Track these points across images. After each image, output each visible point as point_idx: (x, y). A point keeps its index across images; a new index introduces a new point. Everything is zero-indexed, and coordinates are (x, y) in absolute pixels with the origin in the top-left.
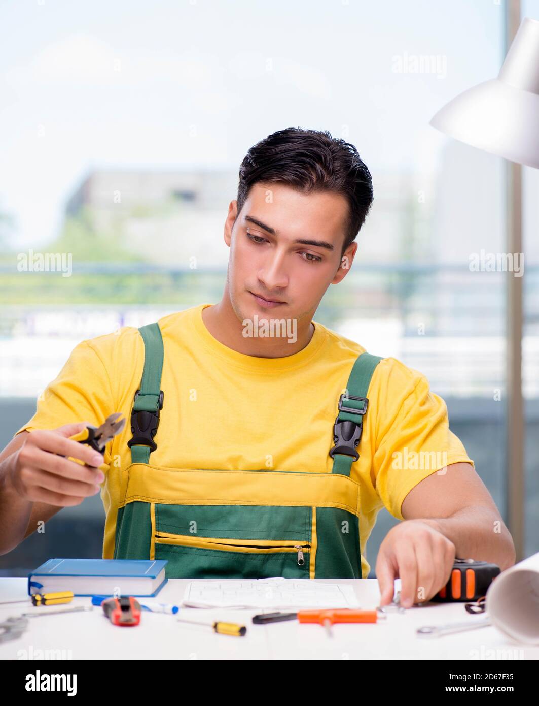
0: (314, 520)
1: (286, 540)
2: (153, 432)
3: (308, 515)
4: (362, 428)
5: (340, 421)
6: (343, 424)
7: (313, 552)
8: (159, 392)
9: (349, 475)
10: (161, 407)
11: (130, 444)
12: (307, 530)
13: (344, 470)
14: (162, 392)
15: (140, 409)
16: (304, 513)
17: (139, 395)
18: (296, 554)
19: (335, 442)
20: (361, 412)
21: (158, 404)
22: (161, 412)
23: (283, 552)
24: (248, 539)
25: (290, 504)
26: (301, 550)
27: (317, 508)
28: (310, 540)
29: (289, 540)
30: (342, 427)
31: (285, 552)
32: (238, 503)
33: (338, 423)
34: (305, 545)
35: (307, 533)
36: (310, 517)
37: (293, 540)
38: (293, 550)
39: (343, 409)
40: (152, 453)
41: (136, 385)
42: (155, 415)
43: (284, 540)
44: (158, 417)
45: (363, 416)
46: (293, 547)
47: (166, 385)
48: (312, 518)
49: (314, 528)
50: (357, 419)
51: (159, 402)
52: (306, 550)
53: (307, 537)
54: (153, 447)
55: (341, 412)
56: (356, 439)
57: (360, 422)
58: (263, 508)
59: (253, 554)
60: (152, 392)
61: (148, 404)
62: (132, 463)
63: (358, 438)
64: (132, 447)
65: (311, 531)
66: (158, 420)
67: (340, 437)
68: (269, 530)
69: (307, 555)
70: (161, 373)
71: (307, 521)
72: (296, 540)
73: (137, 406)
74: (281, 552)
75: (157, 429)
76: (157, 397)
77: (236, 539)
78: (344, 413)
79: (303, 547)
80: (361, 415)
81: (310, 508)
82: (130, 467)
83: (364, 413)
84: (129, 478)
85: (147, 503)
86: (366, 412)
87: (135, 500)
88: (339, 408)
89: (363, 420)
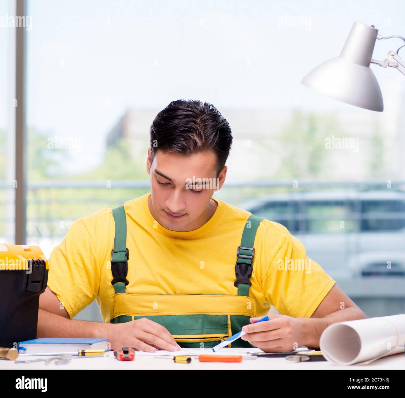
0: (229, 322)
1: (214, 334)
2: (125, 274)
3: (226, 320)
4: (252, 267)
6: (241, 265)
8: (125, 250)
9: (248, 296)
10: (128, 259)
11: (113, 283)
13: (245, 293)
14: (127, 249)
15: (116, 261)
16: (223, 319)
17: (114, 252)
18: (220, 341)
19: (237, 277)
20: (251, 257)
21: (126, 257)
22: (128, 261)
24: (191, 335)
25: (214, 314)
26: (223, 339)
27: (231, 316)
28: (227, 333)
29: (215, 334)
30: (240, 268)
31: (214, 341)
32: (183, 314)
33: (238, 265)
34: (225, 336)
35: (226, 329)
36: (227, 321)
37: (218, 334)
38: (218, 340)
39: (240, 256)
40: (126, 286)
41: (111, 246)
42: (125, 264)
43: (212, 334)
44: (127, 264)
45: (252, 259)
46: (218, 337)
47: (130, 245)
48: (228, 321)
49: (230, 326)
50: (249, 262)
51: (126, 255)
53: (226, 331)
54: (127, 283)
55: (239, 259)
56: (249, 274)
57: (251, 263)
58: (198, 316)
59: (195, 343)
60: (121, 250)
61: (120, 258)
62: (116, 293)
63: (250, 273)
64: (114, 284)
65: (228, 328)
66: (128, 266)
67: (240, 274)
68: (203, 329)
70: (126, 237)
71: (225, 323)
72: (219, 333)
73: (113, 260)
74: (211, 341)
75: (127, 272)
76: (125, 253)
77: (184, 335)
78: (241, 259)
79: (224, 337)
80: (250, 259)
81: (227, 316)
82: (115, 296)
83: (252, 258)
84: (114, 302)
85: (129, 316)
86: (253, 257)
87: (121, 315)
88: (238, 255)
89: (252, 262)
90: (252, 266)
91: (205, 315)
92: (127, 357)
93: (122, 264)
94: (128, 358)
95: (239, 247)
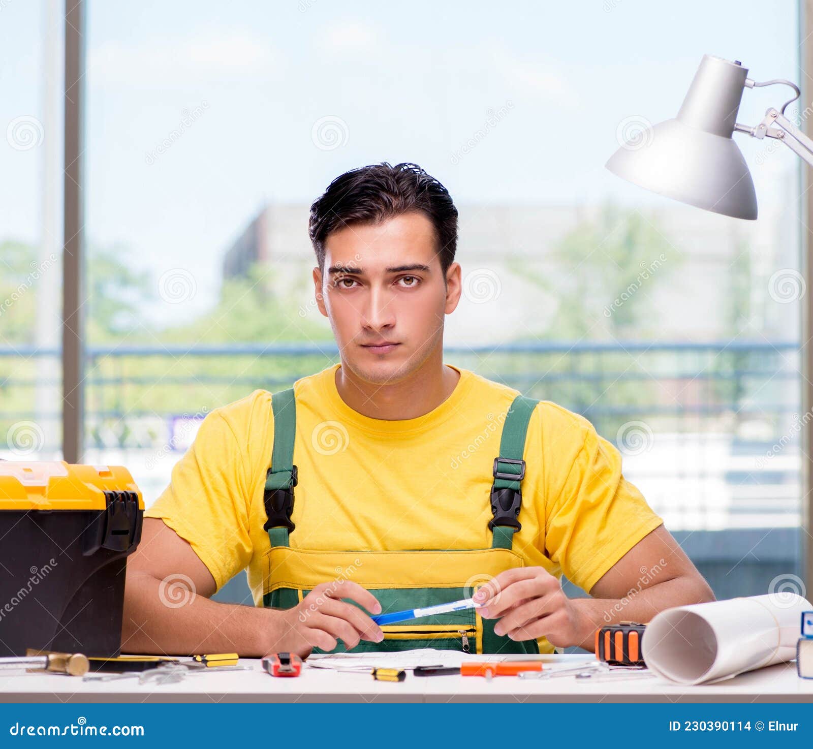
1: (448, 624)
2: (289, 510)
4: (521, 495)
5: (496, 490)
6: (500, 492)
7: (479, 636)
8: (291, 468)
9: (510, 548)
10: (295, 484)
11: (267, 527)
12: (471, 613)
13: (505, 542)
14: (295, 467)
15: (273, 488)
17: (271, 473)
18: (460, 639)
19: (493, 514)
21: (292, 480)
22: (295, 488)
23: (446, 637)
24: (406, 625)
25: (449, 586)
26: (465, 635)
28: (473, 622)
29: (451, 624)
30: (500, 496)
31: (449, 638)
32: (392, 586)
33: (495, 491)
34: (469, 628)
35: (471, 616)
37: (456, 624)
38: (457, 636)
39: (498, 474)
40: (291, 535)
41: (267, 463)
42: (289, 493)
43: (445, 624)
44: (293, 494)
46: (456, 631)
47: (299, 459)
51: (292, 478)
52: (470, 634)
53: (471, 620)
54: (291, 528)
55: (496, 480)
56: (516, 507)
57: (519, 488)
58: (420, 591)
59: (413, 640)
60: (283, 468)
61: (282, 481)
62: (272, 547)
63: (518, 507)
64: (269, 530)
65: (475, 613)
66: (293, 497)
67: (499, 507)
69: (472, 641)
70: (293, 445)
72: (460, 624)
73: (269, 485)
74: (443, 638)
75: (293, 507)
77: (392, 625)
78: (500, 481)
79: (468, 631)
80: (519, 480)
82: (270, 551)
83: (522, 478)
84: (270, 564)
85: (294, 590)
86: (523, 476)
87: (281, 587)
88: (495, 474)
89: (521, 486)
90: (521, 493)
91: (431, 588)
92: (287, 670)
93: (284, 492)
94: (290, 672)
95: (496, 459)
